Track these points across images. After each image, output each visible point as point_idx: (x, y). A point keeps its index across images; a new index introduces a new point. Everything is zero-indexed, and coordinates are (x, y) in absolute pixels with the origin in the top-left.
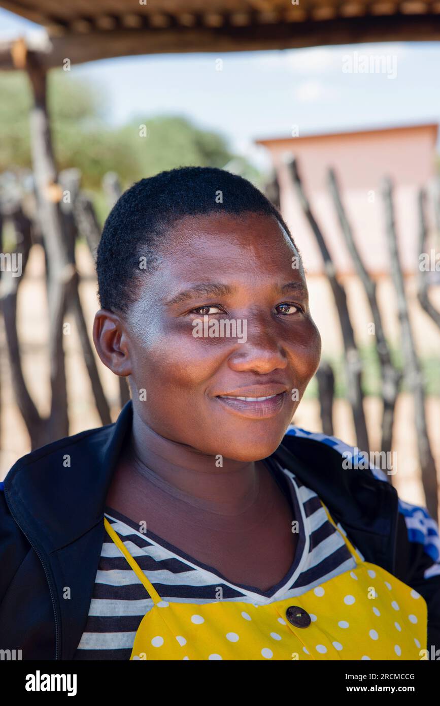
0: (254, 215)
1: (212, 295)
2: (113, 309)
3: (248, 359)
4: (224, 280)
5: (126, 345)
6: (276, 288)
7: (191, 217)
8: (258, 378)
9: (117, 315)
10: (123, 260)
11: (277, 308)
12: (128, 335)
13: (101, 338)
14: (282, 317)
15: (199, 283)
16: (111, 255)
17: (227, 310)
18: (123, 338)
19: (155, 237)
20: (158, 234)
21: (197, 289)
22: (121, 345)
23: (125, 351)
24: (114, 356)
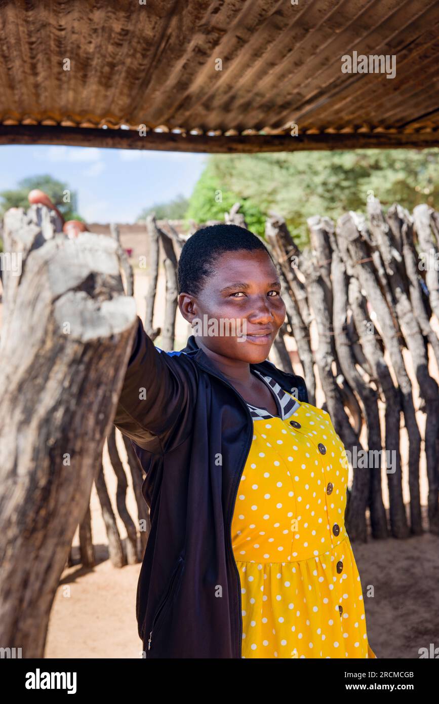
0: (258, 251)
1: (241, 288)
2: (190, 292)
3: (258, 317)
4: (246, 282)
5: (196, 310)
6: (269, 285)
7: (230, 252)
8: (261, 327)
9: (192, 295)
10: (196, 270)
11: (268, 293)
12: (198, 305)
13: (183, 306)
14: (270, 297)
15: (236, 283)
16: (190, 268)
17: (247, 295)
18: (195, 306)
19: (213, 261)
20: (214, 259)
21: (235, 286)
22: (193, 310)
23: (196, 312)
24: (189, 314)
